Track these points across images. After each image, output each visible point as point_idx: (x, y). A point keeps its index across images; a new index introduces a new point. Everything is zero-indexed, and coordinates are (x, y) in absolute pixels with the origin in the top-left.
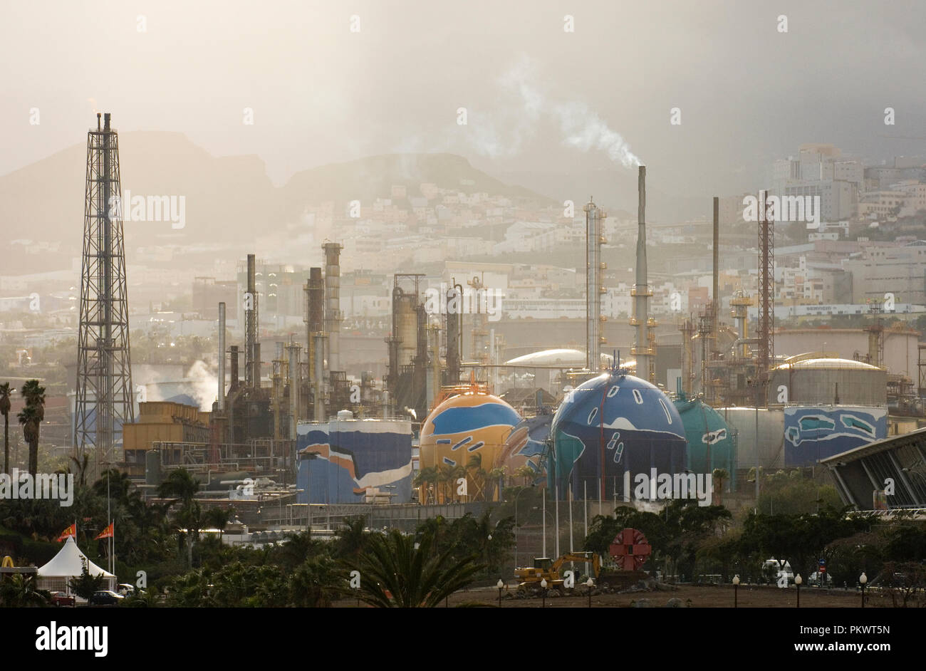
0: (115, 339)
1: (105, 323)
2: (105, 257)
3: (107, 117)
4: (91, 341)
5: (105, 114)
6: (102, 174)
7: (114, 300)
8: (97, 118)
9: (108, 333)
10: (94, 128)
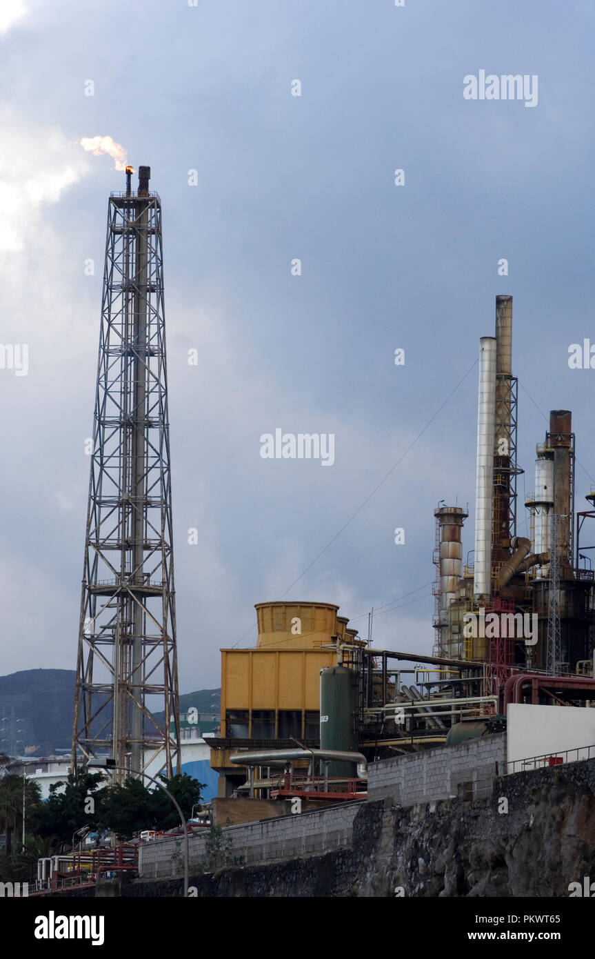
0: (149, 575)
1: (132, 545)
2: (134, 425)
3: (145, 173)
4: (106, 577)
5: (141, 168)
6: (132, 274)
7: (148, 504)
8: (126, 176)
9: (137, 564)
10: (120, 192)
